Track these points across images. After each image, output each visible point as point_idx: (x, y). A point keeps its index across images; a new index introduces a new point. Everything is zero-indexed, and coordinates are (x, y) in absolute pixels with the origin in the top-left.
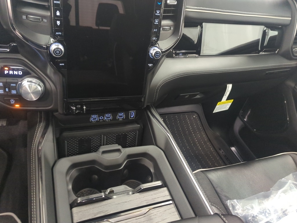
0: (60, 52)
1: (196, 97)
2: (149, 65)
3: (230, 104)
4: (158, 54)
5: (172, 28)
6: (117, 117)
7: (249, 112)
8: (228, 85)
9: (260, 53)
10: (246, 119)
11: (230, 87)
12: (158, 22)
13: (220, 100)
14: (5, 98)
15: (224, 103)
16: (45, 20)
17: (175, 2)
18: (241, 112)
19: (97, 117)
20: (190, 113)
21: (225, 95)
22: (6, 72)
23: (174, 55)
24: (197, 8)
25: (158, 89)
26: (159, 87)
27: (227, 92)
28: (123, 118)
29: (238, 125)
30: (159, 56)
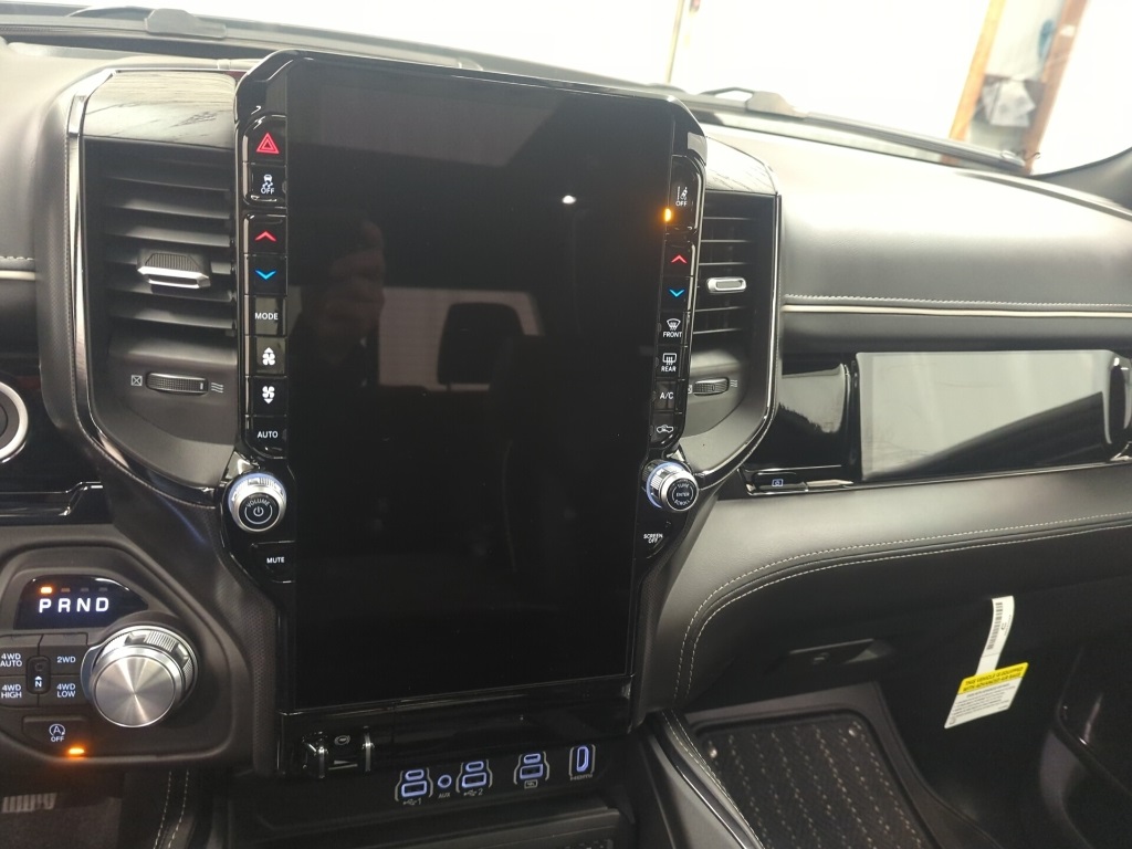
0: (267, 509)
1: (859, 658)
2: (646, 536)
3: (1016, 683)
4: (681, 490)
5: (734, 384)
6: (518, 775)
7: (1097, 707)
8: (995, 601)
9: (1116, 458)
10: (1087, 736)
11: (1004, 609)
12: (674, 364)
13: (971, 670)
14: (27, 720)
15: (988, 680)
16: (218, 388)
17: (741, 282)
18: (1059, 707)
19: (424, 779)
20: (834, 717)
21: (991, 647)
22: (44, 605)
23: (748, 486)
24: (827, 298)
25: (691, 638)
26: (696, 628)
27: (996, 632)
28: (541, 780)
29: (1057, 768)
30: (688, 498)
